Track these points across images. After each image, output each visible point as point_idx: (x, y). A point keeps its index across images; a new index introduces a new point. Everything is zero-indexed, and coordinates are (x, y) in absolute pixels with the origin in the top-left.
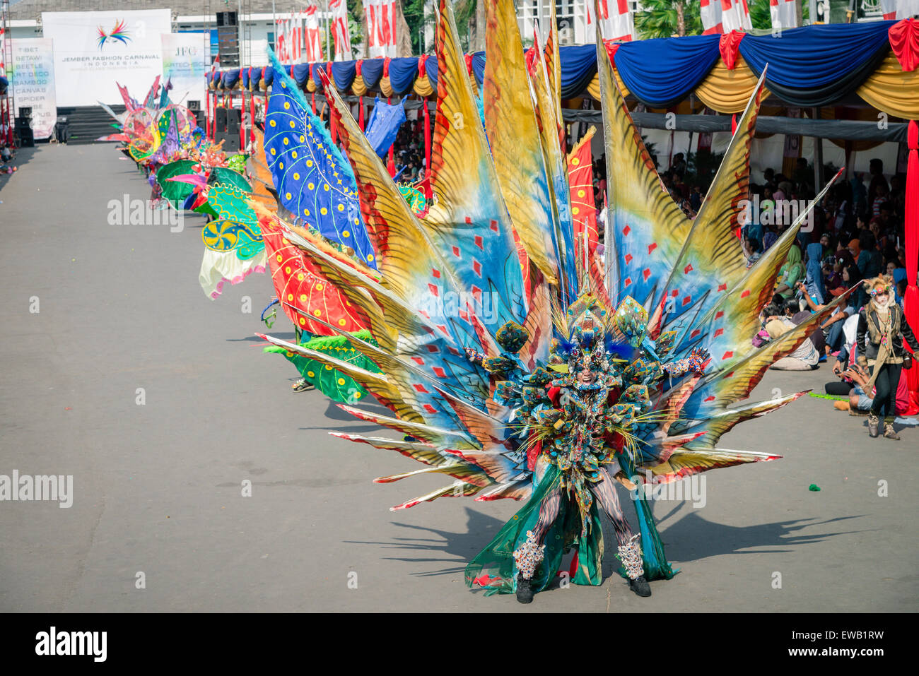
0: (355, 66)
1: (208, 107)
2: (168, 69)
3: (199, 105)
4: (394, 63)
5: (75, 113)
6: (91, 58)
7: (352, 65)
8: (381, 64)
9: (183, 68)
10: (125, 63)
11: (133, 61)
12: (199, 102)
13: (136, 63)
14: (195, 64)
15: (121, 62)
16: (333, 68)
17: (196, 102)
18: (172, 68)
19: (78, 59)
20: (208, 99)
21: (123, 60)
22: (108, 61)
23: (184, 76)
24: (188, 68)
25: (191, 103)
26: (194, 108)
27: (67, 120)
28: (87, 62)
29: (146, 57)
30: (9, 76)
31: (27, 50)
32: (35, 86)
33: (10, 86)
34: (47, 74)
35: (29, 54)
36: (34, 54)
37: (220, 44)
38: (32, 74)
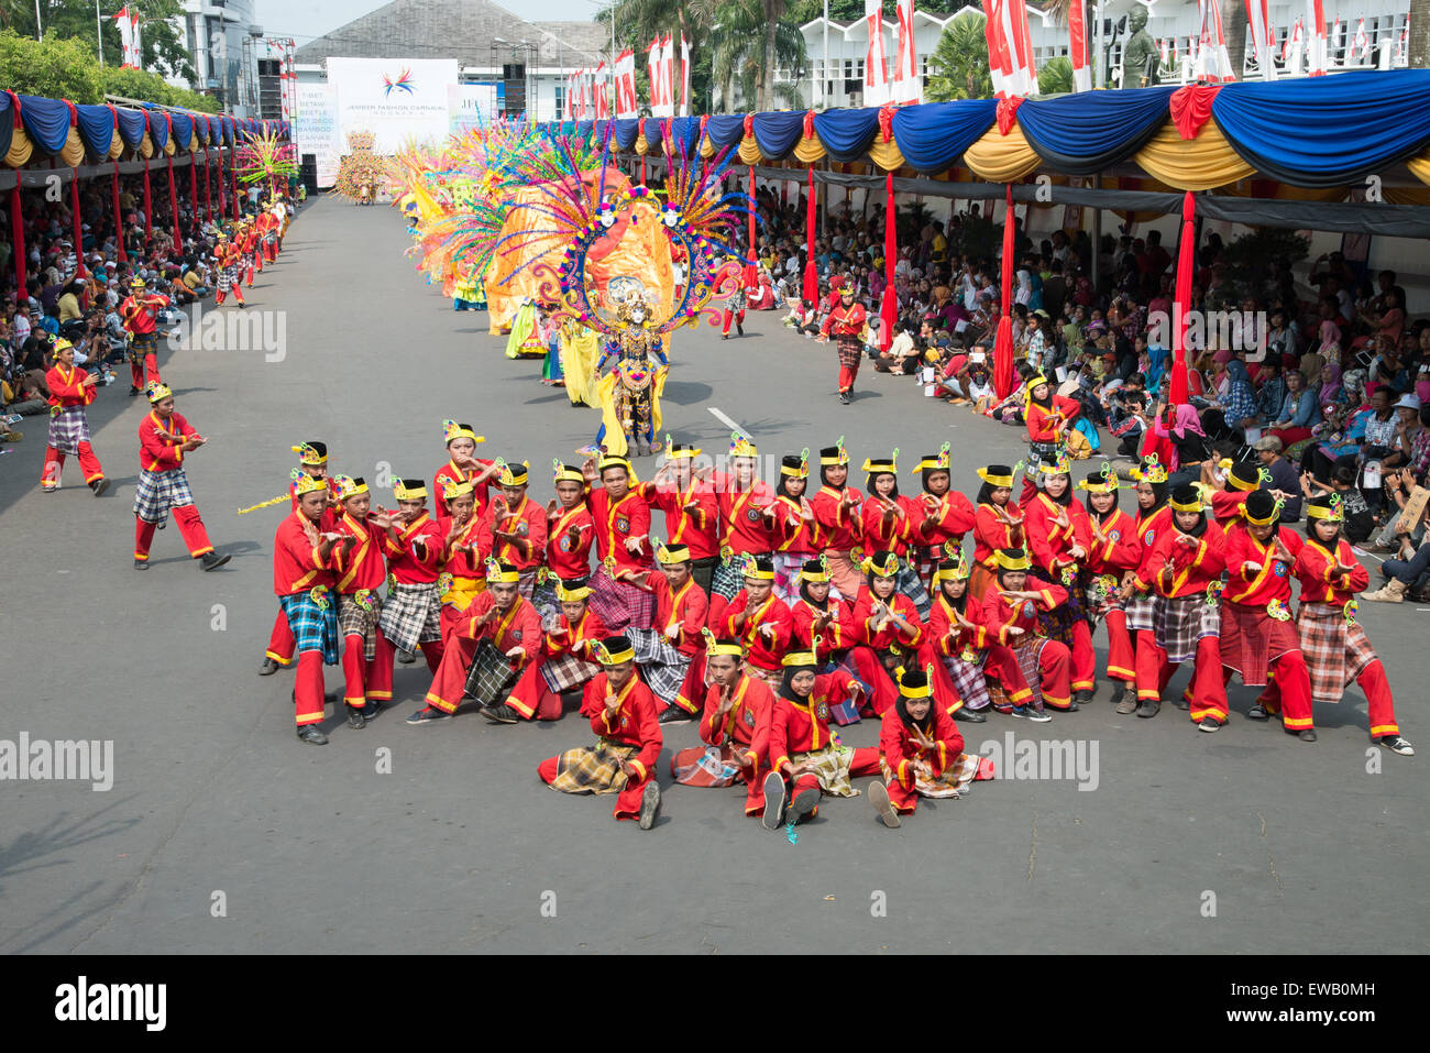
0: (638, 125)
2: (454, 121)
6: (377, 107)
7: (636, 123)
9: (469, 121)
10: (411, 114)
11: (419, 111)
13: (422, 113)
15: (407, 112)
16: (616, 126)
18: (458, 120)
19: (363, 107)
21: (409, 110)
22: (394, 111)
28: (373, 110)
29: (432, 108)
30: (293, 121)
31: (311, 96)
32: (319, 134)
33: (293, 132)
34: (331, 121)
35: (313, 100)
36: (318, 100)
37: (507, 98)
38: (316, 121)
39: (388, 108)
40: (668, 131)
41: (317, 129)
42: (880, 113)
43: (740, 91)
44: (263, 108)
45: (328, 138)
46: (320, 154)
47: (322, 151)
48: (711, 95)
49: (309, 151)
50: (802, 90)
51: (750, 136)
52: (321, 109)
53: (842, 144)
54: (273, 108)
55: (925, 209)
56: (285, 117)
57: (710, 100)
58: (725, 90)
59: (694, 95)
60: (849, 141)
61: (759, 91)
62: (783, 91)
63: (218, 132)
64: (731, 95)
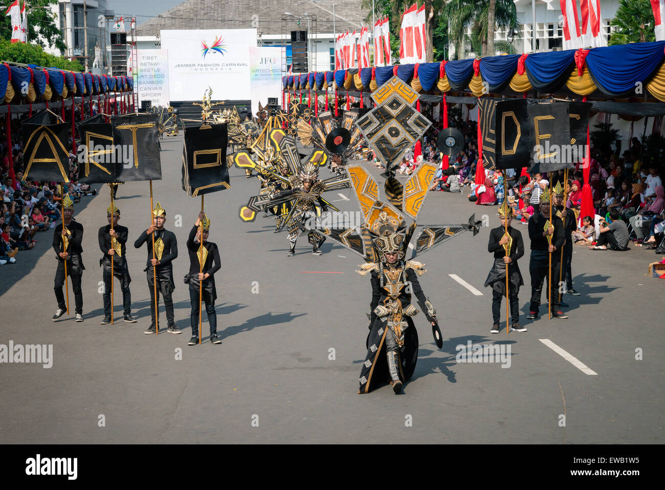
0: (392, 70)
1: (284, 103)
2: (254, 74)
3: (277, 101)
4: (421, 67)
5: (184, 106)
6: (197, 65)
7: (390, 69)
8: (412, 68)
9: (266, 73)
10: (222, 69)
11: (228, 67)
12: (277, 99)
13: (230, 69)
14: (274, 70)
15: (219, 68)
16: (376, 72)
17: (274, 99)
18: (257, 73)
19: (187, 65)
20: (284, 97)
21: (221, 66)
22: (209, 67)
23: (266, 79)
24: (268, 73)
25: (270, 100)
26: (274, 104)
27: (178, 111)
28: (194, 67)
29: (238, 65)
30: (135, 77)
31: (148, 58)
32: (154, 86)
33: (135, 85)
34: (163, 76)
35: (150, 61)
36: (154, 61)
37: (294, 55)
38: (151, 77)
39: (205, 65)
40: (415, 74)
41: (152, 82)
42: (576, 54)
43: (469, 47)
44: (114, 68)
45: (161, 88)
46: (155, 101)
47: (155, 98)
48: (447, 50)
49: (147, 99)
50: (515, 45)
51: (478, 75)
52: (156, 68)
53: (546, 77)
54: (120, 68)
55: (611, 128)
56: (129, 74)
57: (447, 55)
58: (457, 47)
59: (435, 51)
60: (552, 75)
61: (483, 46)
62: (501, 46)
63: (82, 83)
64: (462, 49)
